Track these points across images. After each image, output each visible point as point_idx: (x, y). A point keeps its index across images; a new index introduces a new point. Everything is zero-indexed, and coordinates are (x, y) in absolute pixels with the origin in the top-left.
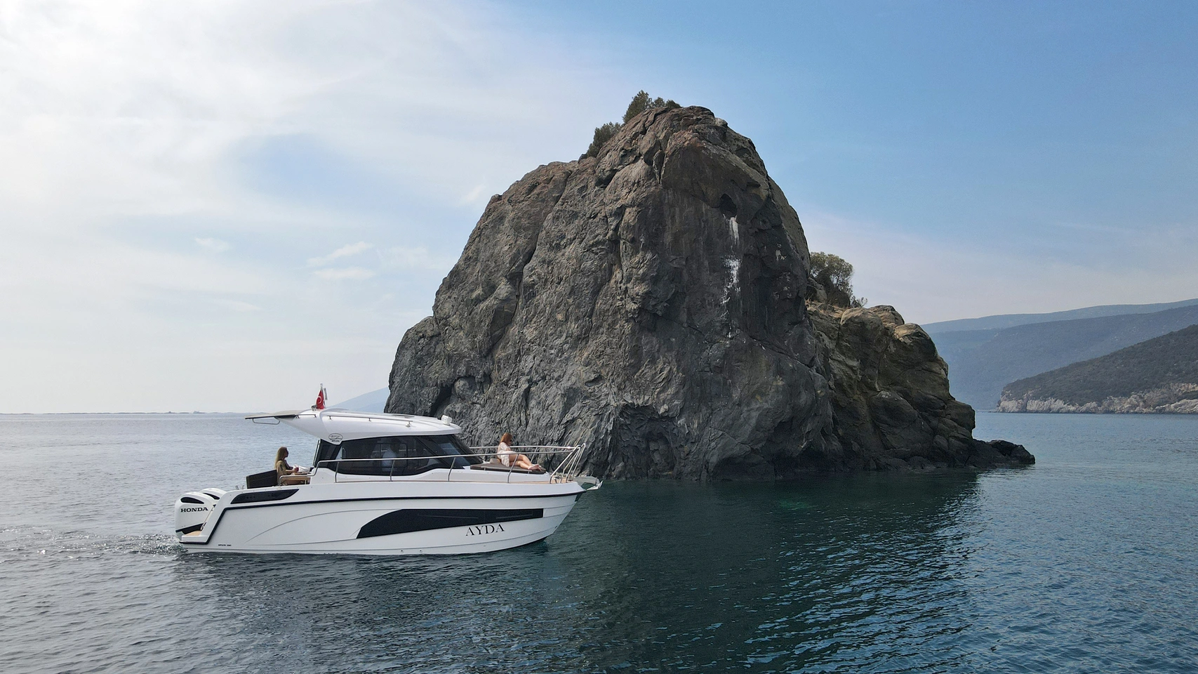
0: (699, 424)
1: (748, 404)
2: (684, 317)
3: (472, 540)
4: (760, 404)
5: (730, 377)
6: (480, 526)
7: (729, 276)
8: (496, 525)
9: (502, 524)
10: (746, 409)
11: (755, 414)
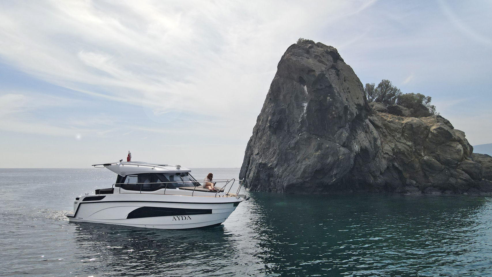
0: (282, 170)
1: (302, 162)
2: (286, 128)
3: (175, 222)
4: (308, 162)
5: (298, 152)
6: (179, 216)
7: (303, 110)
8: (187, 216)
9: (190, 216)
10: (300, 164)
11: (303, 167)
